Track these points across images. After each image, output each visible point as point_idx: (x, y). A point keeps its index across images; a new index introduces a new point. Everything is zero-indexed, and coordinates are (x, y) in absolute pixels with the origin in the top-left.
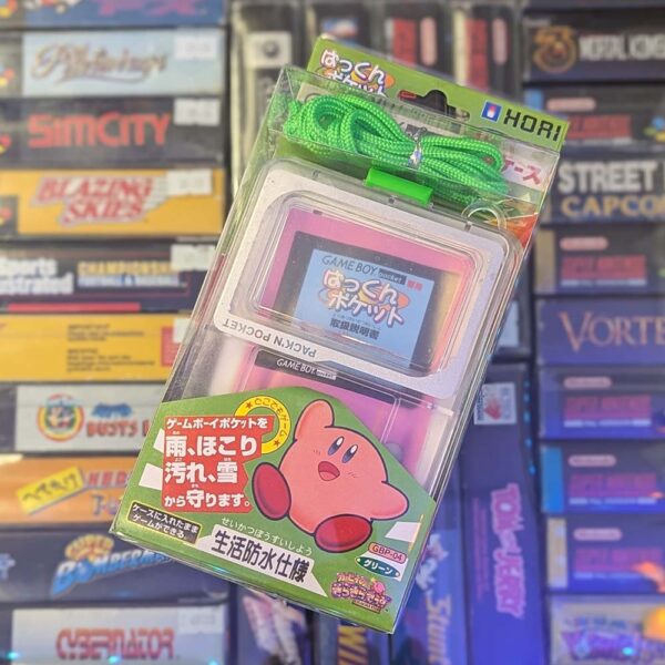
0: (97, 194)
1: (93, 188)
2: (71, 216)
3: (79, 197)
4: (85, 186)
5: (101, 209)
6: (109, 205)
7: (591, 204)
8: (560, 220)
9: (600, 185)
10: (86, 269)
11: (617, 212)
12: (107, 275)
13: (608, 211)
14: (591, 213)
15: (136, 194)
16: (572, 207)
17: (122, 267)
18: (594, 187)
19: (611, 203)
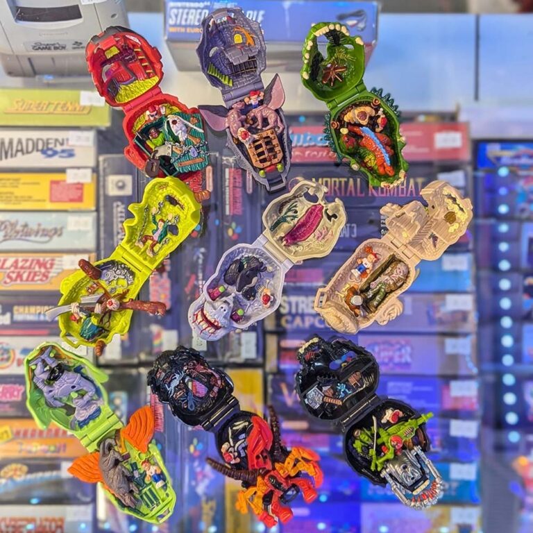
0: (22, 268)
1: (20, 264)
2: (8, 280)
3: (12, 269)
4: (16, 262)
5: (25, 276)
6: (30, 273)
7: (298, 321)
8: (280, 329)
9: (303, 310)
10: (18, 310)
11: (312, 326)
12: (29, 314)
13: (307, 324)
14: (298, 326)
15: (45, 268)
16: (287, 321)
17: (39, 309)
18: (300, 311)
19: (309, 320)
